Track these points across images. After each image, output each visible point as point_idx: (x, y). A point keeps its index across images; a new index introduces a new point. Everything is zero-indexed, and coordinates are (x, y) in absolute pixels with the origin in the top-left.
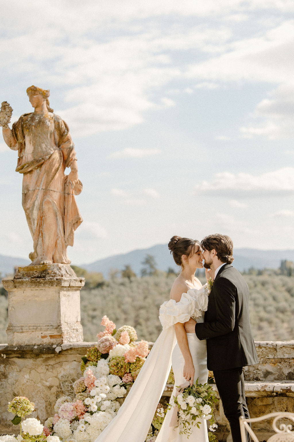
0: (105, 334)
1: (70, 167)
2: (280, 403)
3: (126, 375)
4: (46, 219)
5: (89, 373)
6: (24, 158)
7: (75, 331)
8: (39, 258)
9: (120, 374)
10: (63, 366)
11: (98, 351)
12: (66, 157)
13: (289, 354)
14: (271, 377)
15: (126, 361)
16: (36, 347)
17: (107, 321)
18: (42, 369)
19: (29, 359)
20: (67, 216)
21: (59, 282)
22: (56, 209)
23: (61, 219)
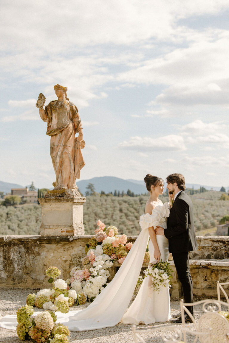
0: (99, 230)
1: (78, 133)
2: (202, 272)
3: (113, 255)
4: (64, 163)
5: (92, 253)
6: (51, 127)
7: (80, 228)
8: (59, 185)
9: (109, 254)
10: (74, 249)
11: (96, 240)
12: (76, 126)
13: (208, 243)
14: (198, 257)
15: (113, 246)
16: (58, 238)
17: (100, 223)
18: (61, 250)
19: (53, 245)
20: (76, 161)
21: (72, 199)
22: (70, 157)
23: (73, 163)
